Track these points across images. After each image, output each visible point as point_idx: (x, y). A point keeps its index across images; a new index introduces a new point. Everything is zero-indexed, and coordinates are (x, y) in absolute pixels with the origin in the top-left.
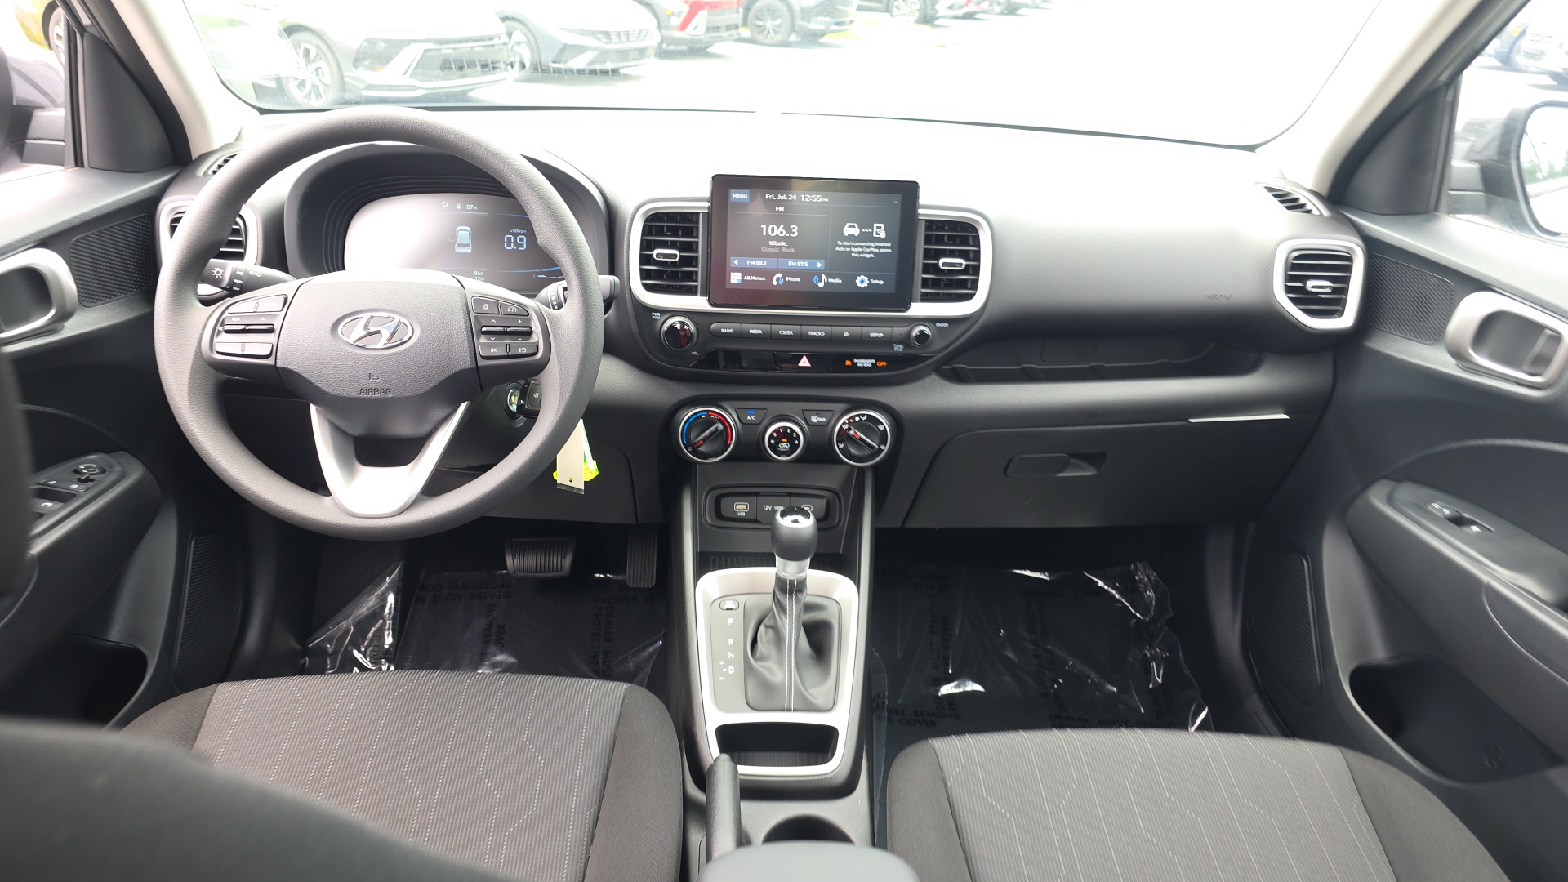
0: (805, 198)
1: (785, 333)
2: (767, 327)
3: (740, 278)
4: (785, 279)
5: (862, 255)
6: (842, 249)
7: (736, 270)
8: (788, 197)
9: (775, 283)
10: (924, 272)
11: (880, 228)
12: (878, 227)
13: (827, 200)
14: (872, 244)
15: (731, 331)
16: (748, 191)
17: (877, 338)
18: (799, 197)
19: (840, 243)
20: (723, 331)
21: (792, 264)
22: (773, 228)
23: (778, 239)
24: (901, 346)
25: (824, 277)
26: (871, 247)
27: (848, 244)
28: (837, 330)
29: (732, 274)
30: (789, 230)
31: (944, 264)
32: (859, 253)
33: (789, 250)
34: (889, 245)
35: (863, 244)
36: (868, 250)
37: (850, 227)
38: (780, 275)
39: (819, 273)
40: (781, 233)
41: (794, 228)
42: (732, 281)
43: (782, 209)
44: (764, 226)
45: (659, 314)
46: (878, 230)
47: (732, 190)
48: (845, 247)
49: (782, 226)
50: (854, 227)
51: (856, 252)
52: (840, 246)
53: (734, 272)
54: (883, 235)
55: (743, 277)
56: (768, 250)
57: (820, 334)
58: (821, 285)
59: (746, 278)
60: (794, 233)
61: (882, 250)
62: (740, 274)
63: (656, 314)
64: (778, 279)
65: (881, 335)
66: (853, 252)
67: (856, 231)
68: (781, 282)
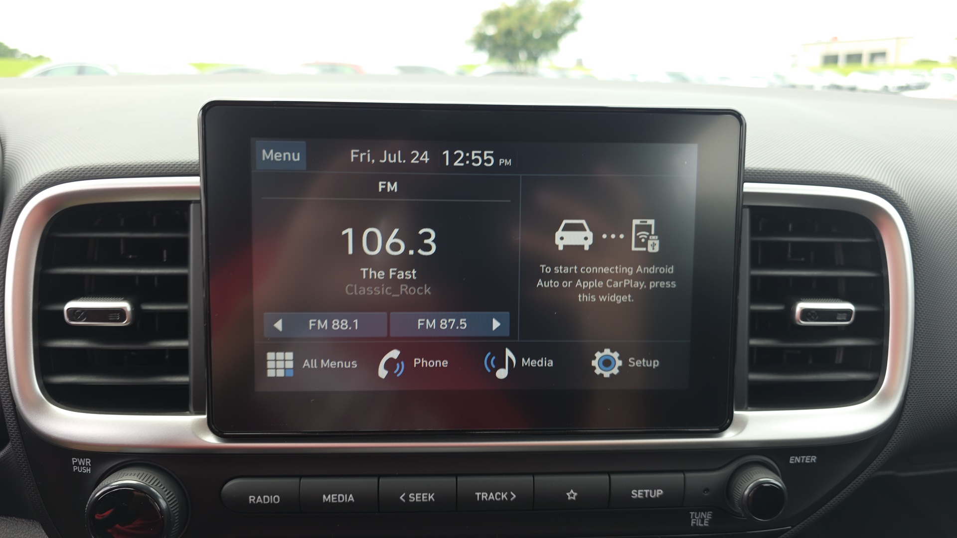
0: (453, 158)
1: (415, 497)
2: (369, 483)
3: (290, 365)
4: (409, 364)
5: (602, 298)
6: (551, 284)
7: (279, 344)
8: (407, 156)
9: (383, 373)
10: (754, 333)
11: (648, 228)
12: (639, 228)
13: (508, 162)
14: (629, 271)
15: (275, 499)
16: (302, 143)
17: (647, 501)
18: (437, 158)
19: (548, 270)
20: (252, 499)
21: (427, 323)
22: (372, 236)
23: (384, 261)
24: (708, 516)
25: (509, 353)
26: (625, 276)
27: (566, 270)
28: (547, 482)
29: (270, 355)
30: (416, 242)
31: (806, 314)
32: (595, 291)
33: (417, 291)
34: (671, 270)
35: (605, 270)
36: (616, 284)
37: (568, 228)
38: (395, 354)
39: (496, 345)
40: (395, 247)
41: (428, 236)
42: (271, 373)
43: (393, 187)
44: (349, 231)
45: (88, 462)
46: (643, 234)
47: (258, 142)
48: (561, 277)
49: (396, 231)
50: (580, 228)
51: (587, 291)
52: (546, 278)
53: (276, 350)
54: (654, 246)
55: (297, 361)
56: (363, 291)
57: (504, 496)
58: (502, 374)
59: (306, 363)
60: (428, 248)
61: (653, 285)
62: (290, 355)
63: (81, 462)
64: (390, 364)
65: (659, 493)
66: (580, 290)
67: (583, 239)
68: (400, 369)
